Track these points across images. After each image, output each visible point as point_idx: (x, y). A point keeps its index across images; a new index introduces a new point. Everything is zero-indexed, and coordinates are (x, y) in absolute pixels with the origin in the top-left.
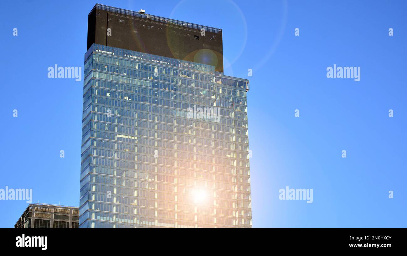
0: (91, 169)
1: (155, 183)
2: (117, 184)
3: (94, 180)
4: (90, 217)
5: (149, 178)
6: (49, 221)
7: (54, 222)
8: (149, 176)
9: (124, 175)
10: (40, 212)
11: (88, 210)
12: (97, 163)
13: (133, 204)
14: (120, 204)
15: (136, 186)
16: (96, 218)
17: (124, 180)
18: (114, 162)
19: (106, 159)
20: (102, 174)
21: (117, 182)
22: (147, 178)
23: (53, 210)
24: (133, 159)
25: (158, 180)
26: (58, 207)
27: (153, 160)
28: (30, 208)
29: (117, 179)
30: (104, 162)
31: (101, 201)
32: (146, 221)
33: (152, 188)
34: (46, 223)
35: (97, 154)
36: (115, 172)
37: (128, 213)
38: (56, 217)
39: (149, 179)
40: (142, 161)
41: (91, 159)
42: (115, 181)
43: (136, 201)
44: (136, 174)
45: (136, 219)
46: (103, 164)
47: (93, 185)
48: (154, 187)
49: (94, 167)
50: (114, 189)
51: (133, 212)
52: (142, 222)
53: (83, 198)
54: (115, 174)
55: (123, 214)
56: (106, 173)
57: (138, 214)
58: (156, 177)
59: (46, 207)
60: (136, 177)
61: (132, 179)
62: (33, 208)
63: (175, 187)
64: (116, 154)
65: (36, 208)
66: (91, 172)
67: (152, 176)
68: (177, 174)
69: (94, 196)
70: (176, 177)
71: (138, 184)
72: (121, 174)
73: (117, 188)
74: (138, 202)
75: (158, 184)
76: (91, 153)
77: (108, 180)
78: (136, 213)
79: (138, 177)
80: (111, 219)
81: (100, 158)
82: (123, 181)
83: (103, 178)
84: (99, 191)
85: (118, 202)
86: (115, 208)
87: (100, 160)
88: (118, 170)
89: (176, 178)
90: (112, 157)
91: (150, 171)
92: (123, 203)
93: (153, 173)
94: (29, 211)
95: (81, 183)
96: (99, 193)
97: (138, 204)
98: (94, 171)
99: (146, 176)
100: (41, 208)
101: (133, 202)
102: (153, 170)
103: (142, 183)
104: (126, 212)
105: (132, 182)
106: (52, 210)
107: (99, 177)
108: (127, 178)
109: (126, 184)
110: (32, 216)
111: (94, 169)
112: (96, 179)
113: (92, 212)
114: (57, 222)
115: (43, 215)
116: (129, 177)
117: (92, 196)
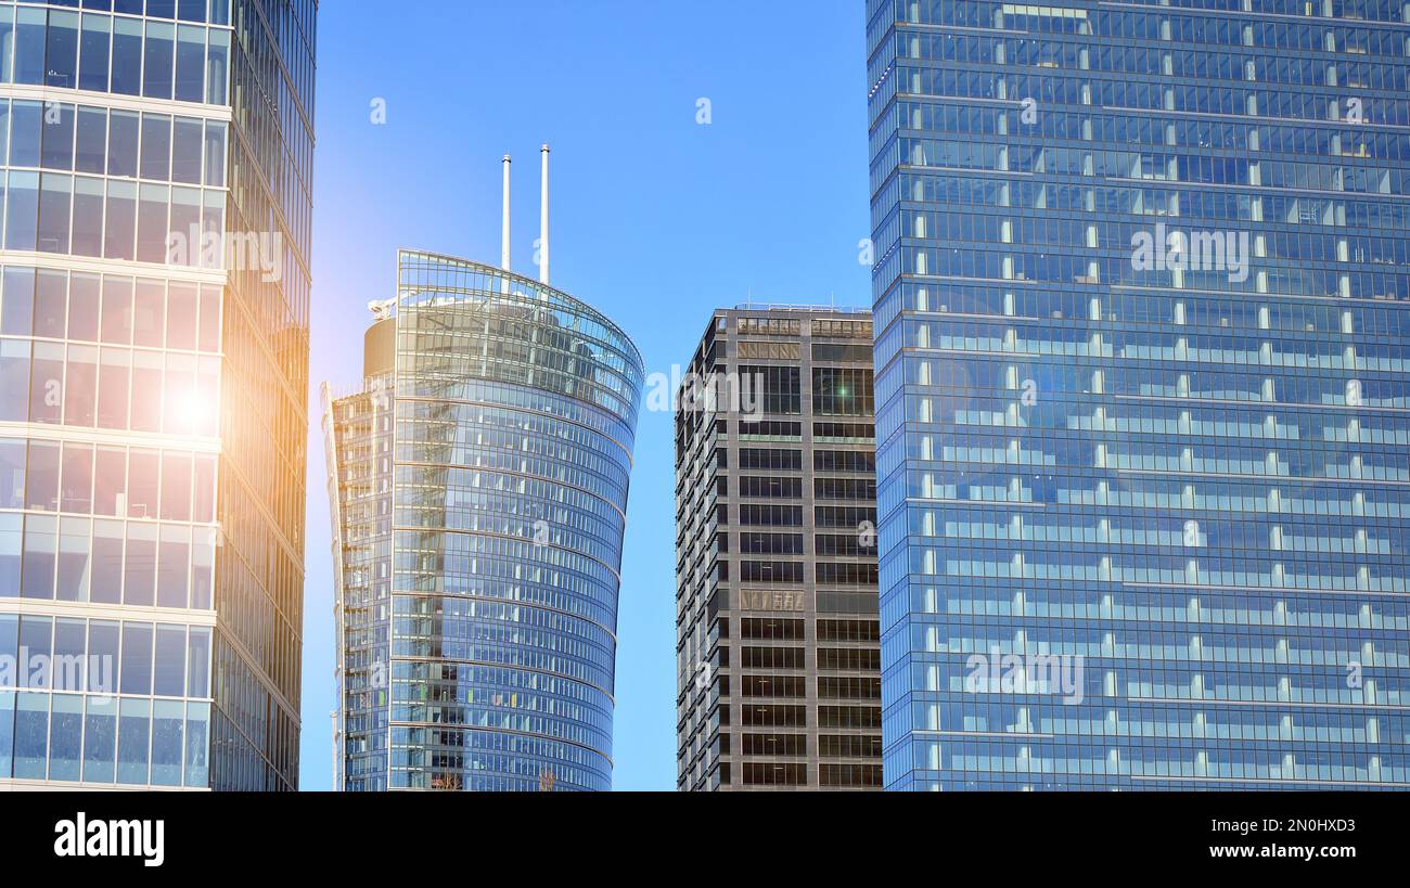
0: (905, 153)
1: (1171, 192)
2: (1014, 205)
3: (919, 193)
4: (913, 344)
5: (1144, 171)
6: (796, 372)
7: (816, 372)
8: (1142, 163)
9: (1041, 165)
10: (757, 339)
11: (900, 314)
12: (926, 124)
13: (1081, 279)
14: (1031, 282)
15: (1091, 207)
16: (935, 342)
17: (1040, 189)
18: (997, 117)
19: (963, 107)
20: (950, 166)
21: (1013, 195)
22: (1137, 173)
23: (806, 329)
24: (1075, 97)
25: (1182, 177)
26: (827, 314)
27: (1158, 98)
28: (721, 326)
29: (1014, 182)
30: (954, 120)
31: (953, 274)
32: (1139, 344)
33: (1161, 213)
34: (785, 380)
35: (925, 89)
36: (1004, 155)
37: (1066, 315)
38: (821, 352)
39: (1146, 177)
40: (1110, 104)
41: (903, 111)
42: (1006, 190)
43: (1093, 269)
44: (1089, 159)
45: (1096, 338)
46: (951, 128)
47: (916, 213)
48: (1168, 208)
49: (915, 141)
50: (1001, 224)
51: (1084, 312)
52: (1123, 351)
53: (882, 268)
54: (1004, 165)
55: (1045, 322)
56: (967, 163)
57: (1104, 319)
58: (1173, 166)
59: (780, 315)
60: (1088, 171)
61: (1075, 179)
62: (731, 322)
63: (1255, 203)
64: (1002, 86)
65: (741, 322)
66: (907, 163)
67: (1159, 163)
68: (1260, 146)
69: (921, 258)
70: (1254, 162)
71: (1099, 196)
72: (1028, 164)
73: (1014, 219)
74: (1102, 269)
75: (1182, 194)
76: (902, 88)
77: (978, 192)
78: (1095, 314)
79: (1100, 171)
80: (995, 343)
81: (938, 104)
82: (1038, 189)
83: (955, 183)
84: (942, 236)
85: (1021, 276)
86: (1009, 299)
87: (941, 110)
88: (1016, 146)
89: (1255, 164)
90: (985, 96)
91: (1145, 141)
92: (1042, 277)
93: (1158, 149)
94: (717, 338)
95: (872, 209)
96: (943, 244)
97: (1103, 279)
98: (919, 158)
99: (1132, 164)
100: (762, 323)
101: (1083, 271)
102: (1159, 138)
103: (1117, 194)
104: (1058, 314)
105: (1076, 193)
106: (803, 326)
107: (940, 180)
108: (1052, 178)
109: (1050, 204)
110: (728, 353)
111: (918, 148)
112: (928, 191)
113: (920, 321)
114: (827, 371)
115: (772, 351)
116: (1061, 173)
117: (915, 256)
